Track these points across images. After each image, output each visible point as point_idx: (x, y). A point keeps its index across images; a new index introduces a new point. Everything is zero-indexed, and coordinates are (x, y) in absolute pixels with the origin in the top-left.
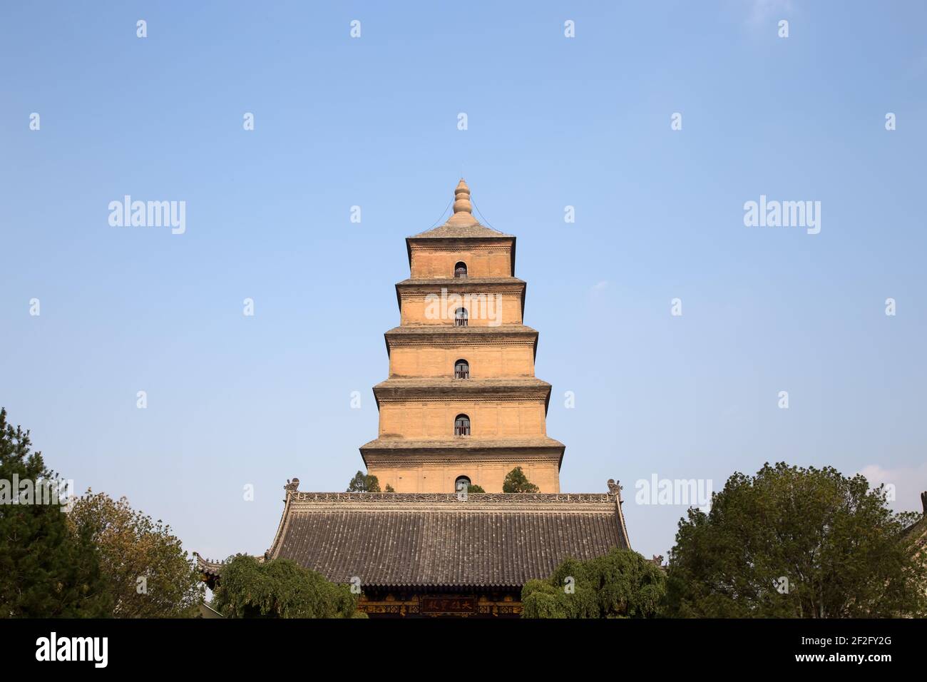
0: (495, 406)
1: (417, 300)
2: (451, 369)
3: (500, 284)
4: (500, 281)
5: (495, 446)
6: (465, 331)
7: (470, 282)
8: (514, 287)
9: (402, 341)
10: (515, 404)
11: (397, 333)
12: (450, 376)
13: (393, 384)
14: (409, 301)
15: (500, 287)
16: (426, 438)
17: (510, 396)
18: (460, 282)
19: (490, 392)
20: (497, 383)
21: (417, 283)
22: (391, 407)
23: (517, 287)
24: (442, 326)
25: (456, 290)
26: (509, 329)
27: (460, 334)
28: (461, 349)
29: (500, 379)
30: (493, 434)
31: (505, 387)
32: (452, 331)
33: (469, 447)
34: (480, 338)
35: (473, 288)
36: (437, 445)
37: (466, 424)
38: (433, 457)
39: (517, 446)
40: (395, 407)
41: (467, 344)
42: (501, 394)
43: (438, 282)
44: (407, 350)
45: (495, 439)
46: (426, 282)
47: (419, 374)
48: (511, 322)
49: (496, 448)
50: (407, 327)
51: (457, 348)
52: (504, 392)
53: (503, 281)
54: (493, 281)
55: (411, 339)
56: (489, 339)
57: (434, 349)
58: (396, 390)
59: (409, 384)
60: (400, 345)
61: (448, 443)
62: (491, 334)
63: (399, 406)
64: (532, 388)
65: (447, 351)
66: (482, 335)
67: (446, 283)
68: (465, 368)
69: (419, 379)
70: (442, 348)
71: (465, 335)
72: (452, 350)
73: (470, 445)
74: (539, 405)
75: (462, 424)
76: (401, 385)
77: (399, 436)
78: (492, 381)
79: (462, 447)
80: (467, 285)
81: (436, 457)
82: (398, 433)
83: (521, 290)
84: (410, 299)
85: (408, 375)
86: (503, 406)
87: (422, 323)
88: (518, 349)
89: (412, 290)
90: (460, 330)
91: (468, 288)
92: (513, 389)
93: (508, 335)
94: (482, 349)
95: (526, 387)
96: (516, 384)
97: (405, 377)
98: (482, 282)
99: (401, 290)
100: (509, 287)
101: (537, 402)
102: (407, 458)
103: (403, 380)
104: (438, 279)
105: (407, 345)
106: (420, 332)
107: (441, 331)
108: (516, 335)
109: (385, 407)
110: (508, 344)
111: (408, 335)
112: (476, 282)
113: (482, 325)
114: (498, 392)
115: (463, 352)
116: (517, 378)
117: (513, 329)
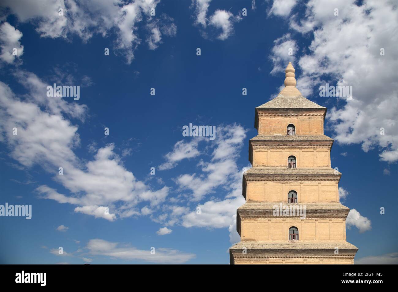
0: (314, 221)
1: (263, 150)
2: (286, 197)
3: (317, 141)
4: (317, 139)
5: (315, 248)
6: (295, 172)
7: (298, 139)
8: (326, 143)
9: (254, 178)
10: (327, 221)
11: (251, 173)
12: (285, 202)
13: (250, 206)
14: (258, 151)
15: (317, 142)
16: (271, 242)
17: (323, 216)
18: (291, 139)
19: (311, 213)
20: (316, 207)
21: (263, 139)
22: (248, 221)
23: (328, 142)
24: (279, 168)
25: (289, 144)
26: (323, 171)
27: (292, 174)
28: (292, 184)
29: (318, 203)
30: (313, 239)
31: (321, 210)
32: (286, 172)
33: (298, 248)
34: (304, 177)
35: (300, 143)
36: (278, 247)
37: (296, 232)
38: (276, 255)
39: (328, 248)
40: (251, 221)
41: (296, 180)
42: (318, 214)
43: (277, 139)
44: (257, 184)
45: (315, 242)
46: (269, 138)
47: (266, 200)
48: (324, 166)
49: (315, 249)
50: (257, 168)
51: (290, 183)
52: (321, 213)
53: (319, 139)
54: (313, 139)
55: (260, 177)
56: (310, 178)
57: (275, 184)
58: (252, 211)
59: (260, 207)
60: (254, 181)
61: (285, 246)
62: (311, 175)
63: (253, 221)
64: (338, 211)
65: (284, 185)
66: (306, 175)
67: (282, 139)
68: (295, 196)
69: (266, 203)
70: (280, 183)
71: (295, 175)
72: (287, 184)
73: (299, 247)
74: (342, 221)
75: (294, 233)
76: (255, 208)
77: (253, 240)
78: (312, 205)
79: (294, 248)
80: (296, 141)
81: (278, 254)
82: (253, 238)
83: (331, 145)
84: (259, 149)
85: (259, 200)
86: (319, 221)
87: (267, 165)
88: (329, 184)
89: (260, 143)
90: (291, 171)
91: (297, 143)
92: (326, 211)
93: (322, 175)
94: (305, 184)
95: (334, 210)
96: (327, 208)
97: (257, 202)
98: (305, 139)
99: (253, 144)
100: (323, 143)
101: (341, 219)
102: (260, 255)
103: (256, 203)
104: (277, 136)
105: (258, 181)
106: (266, 172)
107: (279, 172)
108: (327, 175)
109: (245, 221)
110: (322, 181)
111: (259, 174)
112: (302, 139)
113: (305, 168)
114: (316, 213)
115: (294, 186)
116: (328, 203)
117: (325, 171)
